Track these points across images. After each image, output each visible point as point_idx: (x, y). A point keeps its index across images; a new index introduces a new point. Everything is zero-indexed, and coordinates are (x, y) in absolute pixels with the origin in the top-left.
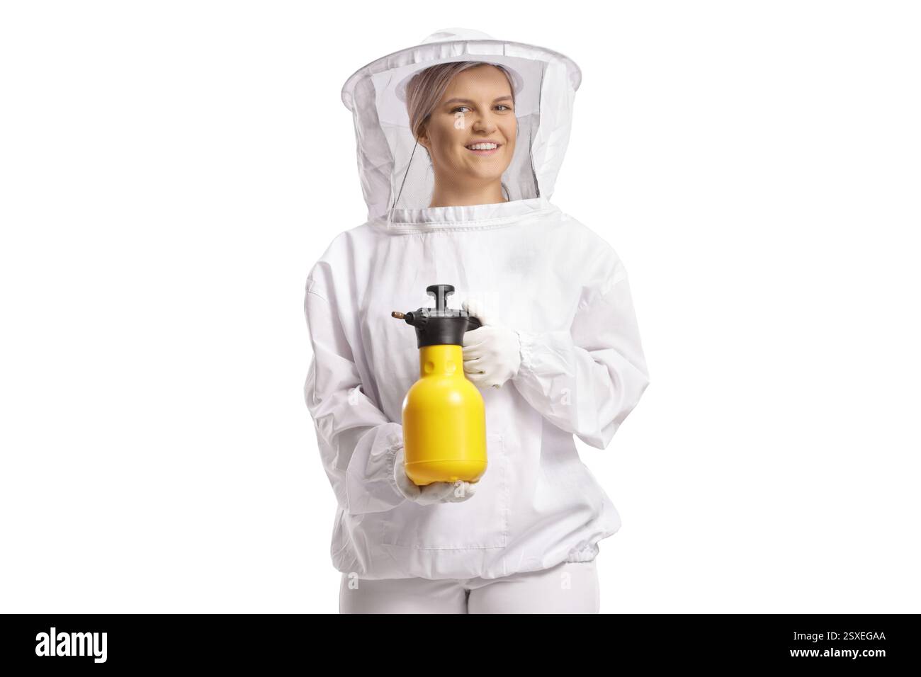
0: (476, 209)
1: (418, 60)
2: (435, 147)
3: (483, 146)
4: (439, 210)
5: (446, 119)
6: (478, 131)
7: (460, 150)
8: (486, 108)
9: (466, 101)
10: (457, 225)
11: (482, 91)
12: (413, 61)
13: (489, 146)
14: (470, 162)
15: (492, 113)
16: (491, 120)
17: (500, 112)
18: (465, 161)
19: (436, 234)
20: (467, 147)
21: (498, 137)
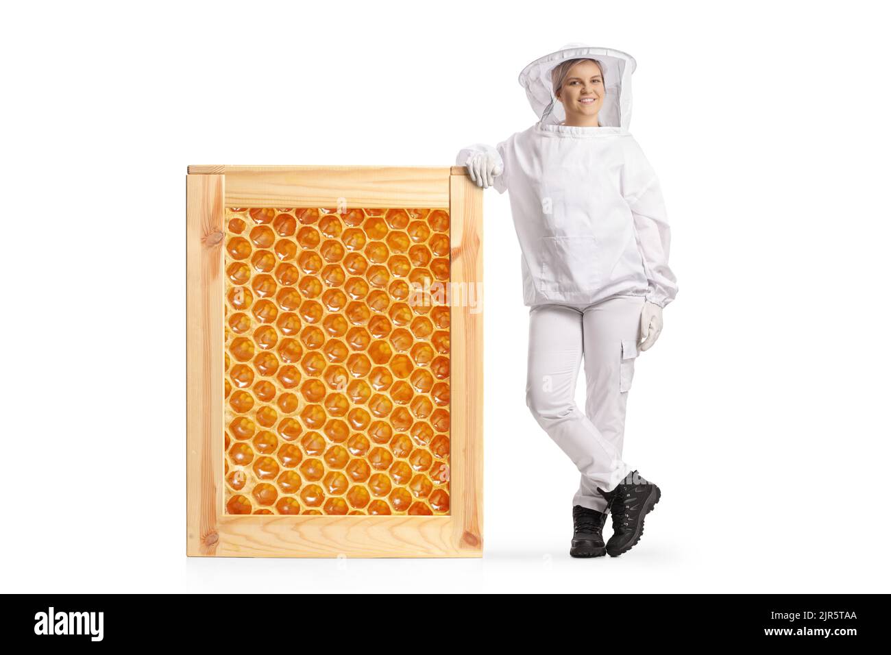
0: (586, 129)
1: (565, 56)
2: (564, 101)
3: (586, 100)
4: (568, 128)
5: (570, 88)
6: (583, 93)
7: (575, 102)
8: (587, 82)
9: (577, 79)
10: (578, 136)
11: (586, 72)
12: (563, 57)
13: (589, 100)
14: (580, 108)
15: (591, 84)
16: (590, 87)
17: (595, 83)
18: (578, 108)
19: (566, 139)
20: (580, 101)
21: (594, 96)
